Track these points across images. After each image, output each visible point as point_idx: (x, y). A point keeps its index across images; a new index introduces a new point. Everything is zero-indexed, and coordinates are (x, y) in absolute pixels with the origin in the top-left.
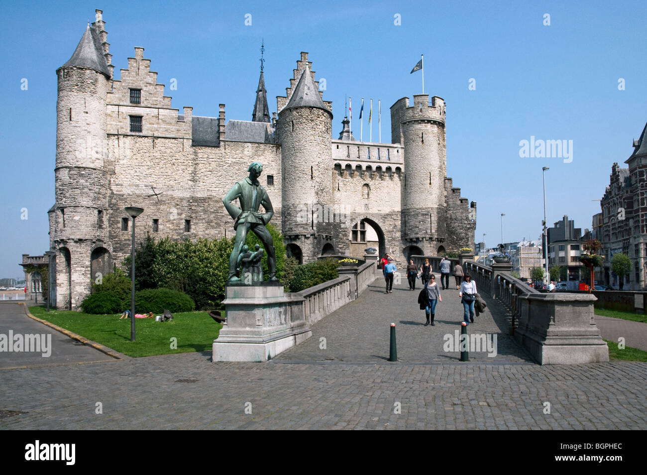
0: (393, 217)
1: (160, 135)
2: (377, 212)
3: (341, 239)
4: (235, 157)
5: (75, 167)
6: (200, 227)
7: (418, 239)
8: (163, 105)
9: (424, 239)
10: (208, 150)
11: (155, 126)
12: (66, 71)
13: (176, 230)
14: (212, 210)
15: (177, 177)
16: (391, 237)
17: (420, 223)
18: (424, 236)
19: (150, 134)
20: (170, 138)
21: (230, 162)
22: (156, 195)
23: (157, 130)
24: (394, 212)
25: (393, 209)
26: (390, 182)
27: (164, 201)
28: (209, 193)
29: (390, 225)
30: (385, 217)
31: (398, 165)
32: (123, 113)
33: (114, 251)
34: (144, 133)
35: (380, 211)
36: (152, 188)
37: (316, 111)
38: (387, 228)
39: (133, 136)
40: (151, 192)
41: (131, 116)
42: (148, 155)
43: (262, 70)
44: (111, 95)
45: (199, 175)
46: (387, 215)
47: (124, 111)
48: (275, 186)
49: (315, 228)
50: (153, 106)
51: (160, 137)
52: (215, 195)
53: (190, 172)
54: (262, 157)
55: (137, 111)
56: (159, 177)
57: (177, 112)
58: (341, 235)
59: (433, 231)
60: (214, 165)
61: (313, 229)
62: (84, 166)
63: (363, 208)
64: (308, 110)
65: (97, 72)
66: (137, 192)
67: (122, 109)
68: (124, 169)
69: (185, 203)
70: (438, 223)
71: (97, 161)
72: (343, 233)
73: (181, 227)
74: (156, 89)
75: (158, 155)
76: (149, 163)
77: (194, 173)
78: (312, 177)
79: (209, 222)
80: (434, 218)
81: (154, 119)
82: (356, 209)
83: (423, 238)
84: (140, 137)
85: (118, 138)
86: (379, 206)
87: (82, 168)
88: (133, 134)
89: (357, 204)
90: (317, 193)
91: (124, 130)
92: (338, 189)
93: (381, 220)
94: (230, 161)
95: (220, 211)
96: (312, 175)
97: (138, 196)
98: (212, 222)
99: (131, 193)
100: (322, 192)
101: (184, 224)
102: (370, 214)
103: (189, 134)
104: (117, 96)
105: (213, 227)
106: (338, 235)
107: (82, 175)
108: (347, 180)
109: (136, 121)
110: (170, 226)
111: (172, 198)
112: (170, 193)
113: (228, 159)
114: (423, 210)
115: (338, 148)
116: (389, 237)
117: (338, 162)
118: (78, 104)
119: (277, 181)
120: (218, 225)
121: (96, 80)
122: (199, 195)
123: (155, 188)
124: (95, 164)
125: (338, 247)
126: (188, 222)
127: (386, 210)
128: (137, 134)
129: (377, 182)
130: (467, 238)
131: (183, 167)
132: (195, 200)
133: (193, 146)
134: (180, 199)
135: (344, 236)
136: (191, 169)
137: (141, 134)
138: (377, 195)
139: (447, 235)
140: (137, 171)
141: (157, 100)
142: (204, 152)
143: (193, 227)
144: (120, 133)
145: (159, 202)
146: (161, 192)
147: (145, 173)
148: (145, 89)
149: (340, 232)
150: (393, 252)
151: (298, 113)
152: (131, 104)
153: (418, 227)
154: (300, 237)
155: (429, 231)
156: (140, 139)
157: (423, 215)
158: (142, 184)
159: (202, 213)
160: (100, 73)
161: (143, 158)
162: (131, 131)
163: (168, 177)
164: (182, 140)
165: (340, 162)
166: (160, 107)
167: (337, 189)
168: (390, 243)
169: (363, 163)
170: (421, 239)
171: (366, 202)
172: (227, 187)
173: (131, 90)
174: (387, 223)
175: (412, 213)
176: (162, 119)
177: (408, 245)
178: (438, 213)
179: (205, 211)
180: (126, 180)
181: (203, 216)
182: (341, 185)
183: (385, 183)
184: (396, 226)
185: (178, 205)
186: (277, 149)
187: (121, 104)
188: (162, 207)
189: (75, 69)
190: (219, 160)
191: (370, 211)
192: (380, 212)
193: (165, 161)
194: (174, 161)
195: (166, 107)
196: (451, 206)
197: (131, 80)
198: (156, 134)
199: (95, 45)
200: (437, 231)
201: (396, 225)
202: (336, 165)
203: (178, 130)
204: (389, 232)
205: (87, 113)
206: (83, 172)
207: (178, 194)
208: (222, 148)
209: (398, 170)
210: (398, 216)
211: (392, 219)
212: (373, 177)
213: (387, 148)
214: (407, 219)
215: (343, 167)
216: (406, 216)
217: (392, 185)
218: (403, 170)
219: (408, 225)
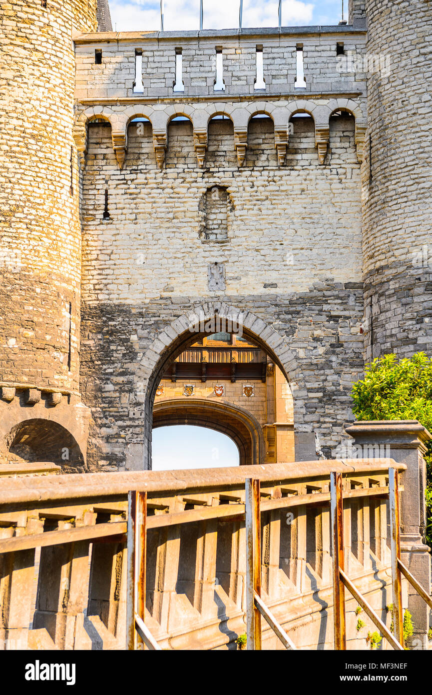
0: (326, 307)
2: (261, 291)
3: (111, 402)
16: (318, 390)
24: (331, 287)
25: (329, 275)
26: (315, 172)
29: (316, 339)
30: (292, 310)
31: (343, 103)
35: (274, 285)
38: (302, 353)
46: (304, 300)
58: (110, 386)
63: (203, 278)
72: (121, 379)
82: (173, 283)
86: (269, 266)
89: (179, 266)
92: (106, 215)
93: (278, 323)
102: (230, 299)
106: (100, 388)
108: (141, 178)
115: (98, 61)
116: (310, 390)
117: (98, 110)
127: (298, 282)
129: (260, 178)
135: (121, 391)
138: (263, 225)
149: (107, 378)
150: (327, 451)
165: (107, 112)
167: (100, 214)
168: (314, 417)
169: (196, 106)
171: (215, 254)
174: (303, 332)
175: (393, 285)
182: (117, 198)
183: (291, 180)
191: (233, 290)
192: (272, 291)
201: (342, 339)
202: (89, 124)
204: (312, 366)
209: (343, 117)
210: (351, 301)
211: (324, 318)
212: (245, 159)
213: (293, 42)
214: (376, 309)
215: (119, 127)
216: (375, 299)
217: (323, 185)
218: (359, 118)
219: (379, 332)
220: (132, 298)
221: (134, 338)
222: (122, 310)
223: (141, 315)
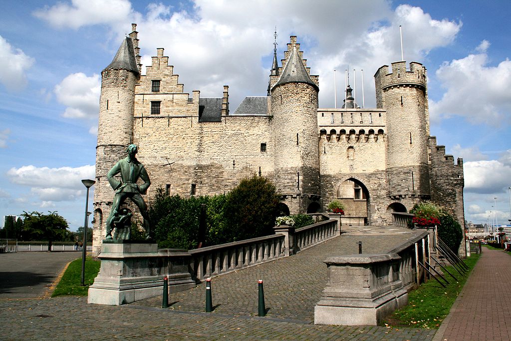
0: (377, 176)
1: (174, 116)
2: (362, 172)
3: (328, 198)
4: (234, 129)
5: (109, 145)
6: (204, 190)
7: (400, 196)
8: (177, 91)
9: (407, 196)
10: (212, 125)
11: (170, 108)
12: (106, 72)
13: (184, 193)
14: (214, 176)
15: (186, 149)
16: (376, 195)
17: (402, 181)
18: (406, 193)
19: (166, 115)
20: (181, 117)
21: (229, 134)
22: (170, 164)
23: (171, 112)
24: (378, 171)
25: (378, 168)
26: (374, 143)
27: (175, 169)
28: (212, 161)
29: (375, 183)
30: (369, 176)
31: (381, 128)
32: (146, 100)
33: (136, 212)
34: (161, 114)
36: (166, 159)
37: (300, 85)
38: (372, 186)
39: (153, 117)
40: (166, 162)
41: (152, 102)
42: (164, 132)
43: (275, 52)
44: (138, 87)
45: (204, 146)
46: (372, 174)
47: (147, 99)
48: (268, 153)
49: (301, 189)
50: (169, 93)
51: (174, 117)
52: (216, 162)
53: (197, 144)
54: (257, 128)
55: (156, 98)
56: (172, 149)
57: (187, 96)
58: (327, 194)
59: (416, 188)
60: (216, 137)
61: (299, 189)
62: (115, 144)
63: (348, 169)
64: (294, 85)
65: (128, 71)
66: (155, 162)
67: (146, 97)
68: (146, 144)
69: (192, 171)
70: (420, 180)
71: (126, 139)
72: (330, 193)
73: (188, 191)
74: (172, 79)
75: (172, 131)
76: (165, 139)
77: (200, 145)
78: (298, 143)
79: (211, 186)
80: (416, 176)
81: (170, 103)
82: (341, 170)
83: (405, 195)
84: (158, 118)
85: (142, 120)
86: (364, 166)
87: (114, 145)
88: (153, 116)
89: (343, 166)
90: (303, 158)
91: (147, 113)
92: (325, 153)
93: (366, 179)
94: (230, 132)
95: (220, 176)
96: (297, 142)
97: (156, 166)
98: (214, 186)
99: (150, 164)
100: (308, 156)
101: (191, 188)
102: (354, 174)
103: (196, 113)
104: (143, 87)
105: (214, 190)
106: (325, 195)
107: (113, 151)
108: (333, 144)
109: (156, 105)
110: (180, 189)
111: (182, 166)
112: (180, 162)
113: (228, 132)
114: (405, 169)
115: (323, 116)
116: (374, 195)
117: (323, 128)
118: (113, 97)
119: (269, 148)
120: (219, 188)
121: (127, 77)
122: (204, 163)
123: (169, 159)
124: (124, 141)
125: (325, 205)
126: (194, 186)
127: (370, 170)
128: (157, 115)
129: (361, 145)
130: (454, 194)
131: (191, 140)
132: (201, 167)
133: (199, 122)
134: (188, 167)
135: (330, 195)
136: (198, 141)
137: (159, 116)
138: (362, 156)
139: (433, 191)
140: (156, 145)
141: (172, 88)
142: (209, 127)
143: (198, 190)
144: (144, 116)
145: (172, 170)
146: (174, 161)
147: (161, 147)
148: (163, 79)
149: (327, 192)
150: (378, 209)
151: (285, 88)
152: (152, 93)
153: (401, 185)
154: (287, 197)
155: (411, 189)
156: (159, 120)
157: (405, 173)
158: (158, 155)
159: (206, 179)
160: (130, 72)
161: (160, 134)
162: (152, 113)
163: (179, 149)
164: (191, 118)
165: (325, 128)
166: (174, 93)
167: (323, 153)
168: (375, 201)
169: (346, 127)
170: (403, 196)
171: (351, 163)
172: (227, 155)
173: (153, 81)
174: (372, 182)
175: (395, 172)
176: (175, 103)
177: (392, 203)
178: (420, 171)
179: (208, 176)
180: (147, 153)
181: (207, 181)
182: (327, 148)
183: (368, 145)
184: (380, 184)
185: (186, 172)
186: (269, 120)
187: (145, 93)
188: (174, 174)
189: (112, 70)
190: (220, 133)
191: (355, 172)
192: (364, 172)
193: (177, 136)
194: (184, 135)
195: (179, 93)
196: (436, 163)
197: (154, 74)
198: (171, 115)
199: (129, 50)
200: (420, 188)
202: (321, 131)
203: (187, 110)
204: (374, 190)
205: (119, 102)
206: (114, 149)
207: (187, 163)
208: (223, 123)
209: (381, 132)
210: (383, 175)
211: (377, 178)
212: (358, 140)
213: (369, 113)
214: (390, 177)
215: (328, 132)
216: (390, 175)
217: (376, 147)
218: (385, 132)
219: (391, 183)
220: (332, 173)
221: (333, 182)
222: (329, 176)
223: (334, 177)
